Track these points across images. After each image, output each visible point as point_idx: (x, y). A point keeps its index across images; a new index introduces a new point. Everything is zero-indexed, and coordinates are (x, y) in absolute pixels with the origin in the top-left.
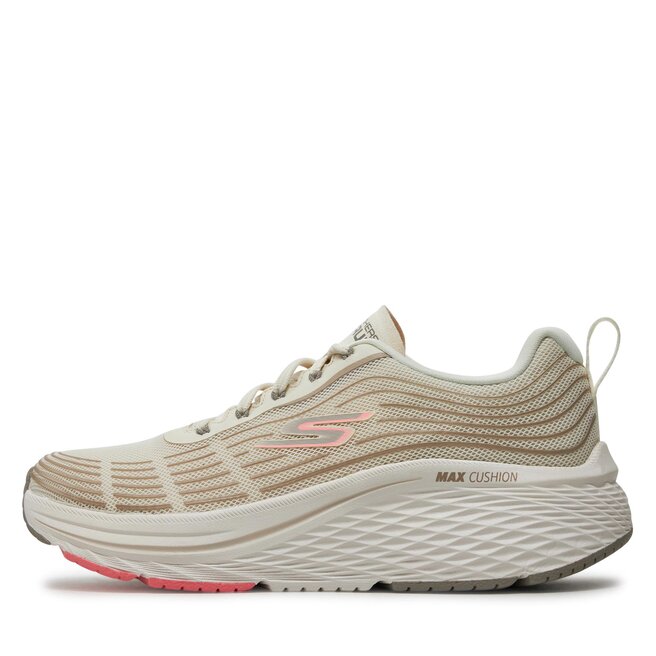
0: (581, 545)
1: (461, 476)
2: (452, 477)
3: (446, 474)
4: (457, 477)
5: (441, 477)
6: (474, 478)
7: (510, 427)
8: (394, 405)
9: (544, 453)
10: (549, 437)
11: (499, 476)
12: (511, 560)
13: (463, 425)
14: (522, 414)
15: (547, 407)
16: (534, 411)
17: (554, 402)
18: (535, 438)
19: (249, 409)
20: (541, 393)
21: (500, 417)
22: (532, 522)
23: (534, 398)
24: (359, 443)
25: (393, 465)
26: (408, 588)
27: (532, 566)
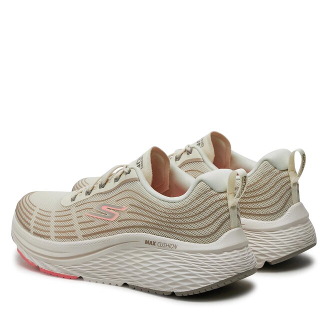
0: (198, 282)
1: (154, 243)
2: (151, 243)
3: (149, 241)
4: (153, 243)
5: (147, 242)
6: (159, 245)
7: (177, 224)
8: (134, 206)
9: (192, 237)
10: (196, 230)
11: (169, 245)
12: (168, 284)
13: (158, 220)
14: (183, 218)
15: (196, 215)
16: (189, 217)
17: (200, 213)
18: (188, 230)
19: (92, 190)
20: (193, 209)
21: (174, 218)
22: (179, 269)
23: (189, 211)
24: (119, 221)
25: (130, 233)
26: (135, 288)
27: (176, 288)
